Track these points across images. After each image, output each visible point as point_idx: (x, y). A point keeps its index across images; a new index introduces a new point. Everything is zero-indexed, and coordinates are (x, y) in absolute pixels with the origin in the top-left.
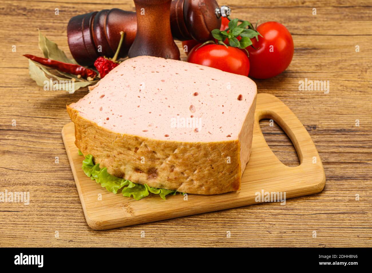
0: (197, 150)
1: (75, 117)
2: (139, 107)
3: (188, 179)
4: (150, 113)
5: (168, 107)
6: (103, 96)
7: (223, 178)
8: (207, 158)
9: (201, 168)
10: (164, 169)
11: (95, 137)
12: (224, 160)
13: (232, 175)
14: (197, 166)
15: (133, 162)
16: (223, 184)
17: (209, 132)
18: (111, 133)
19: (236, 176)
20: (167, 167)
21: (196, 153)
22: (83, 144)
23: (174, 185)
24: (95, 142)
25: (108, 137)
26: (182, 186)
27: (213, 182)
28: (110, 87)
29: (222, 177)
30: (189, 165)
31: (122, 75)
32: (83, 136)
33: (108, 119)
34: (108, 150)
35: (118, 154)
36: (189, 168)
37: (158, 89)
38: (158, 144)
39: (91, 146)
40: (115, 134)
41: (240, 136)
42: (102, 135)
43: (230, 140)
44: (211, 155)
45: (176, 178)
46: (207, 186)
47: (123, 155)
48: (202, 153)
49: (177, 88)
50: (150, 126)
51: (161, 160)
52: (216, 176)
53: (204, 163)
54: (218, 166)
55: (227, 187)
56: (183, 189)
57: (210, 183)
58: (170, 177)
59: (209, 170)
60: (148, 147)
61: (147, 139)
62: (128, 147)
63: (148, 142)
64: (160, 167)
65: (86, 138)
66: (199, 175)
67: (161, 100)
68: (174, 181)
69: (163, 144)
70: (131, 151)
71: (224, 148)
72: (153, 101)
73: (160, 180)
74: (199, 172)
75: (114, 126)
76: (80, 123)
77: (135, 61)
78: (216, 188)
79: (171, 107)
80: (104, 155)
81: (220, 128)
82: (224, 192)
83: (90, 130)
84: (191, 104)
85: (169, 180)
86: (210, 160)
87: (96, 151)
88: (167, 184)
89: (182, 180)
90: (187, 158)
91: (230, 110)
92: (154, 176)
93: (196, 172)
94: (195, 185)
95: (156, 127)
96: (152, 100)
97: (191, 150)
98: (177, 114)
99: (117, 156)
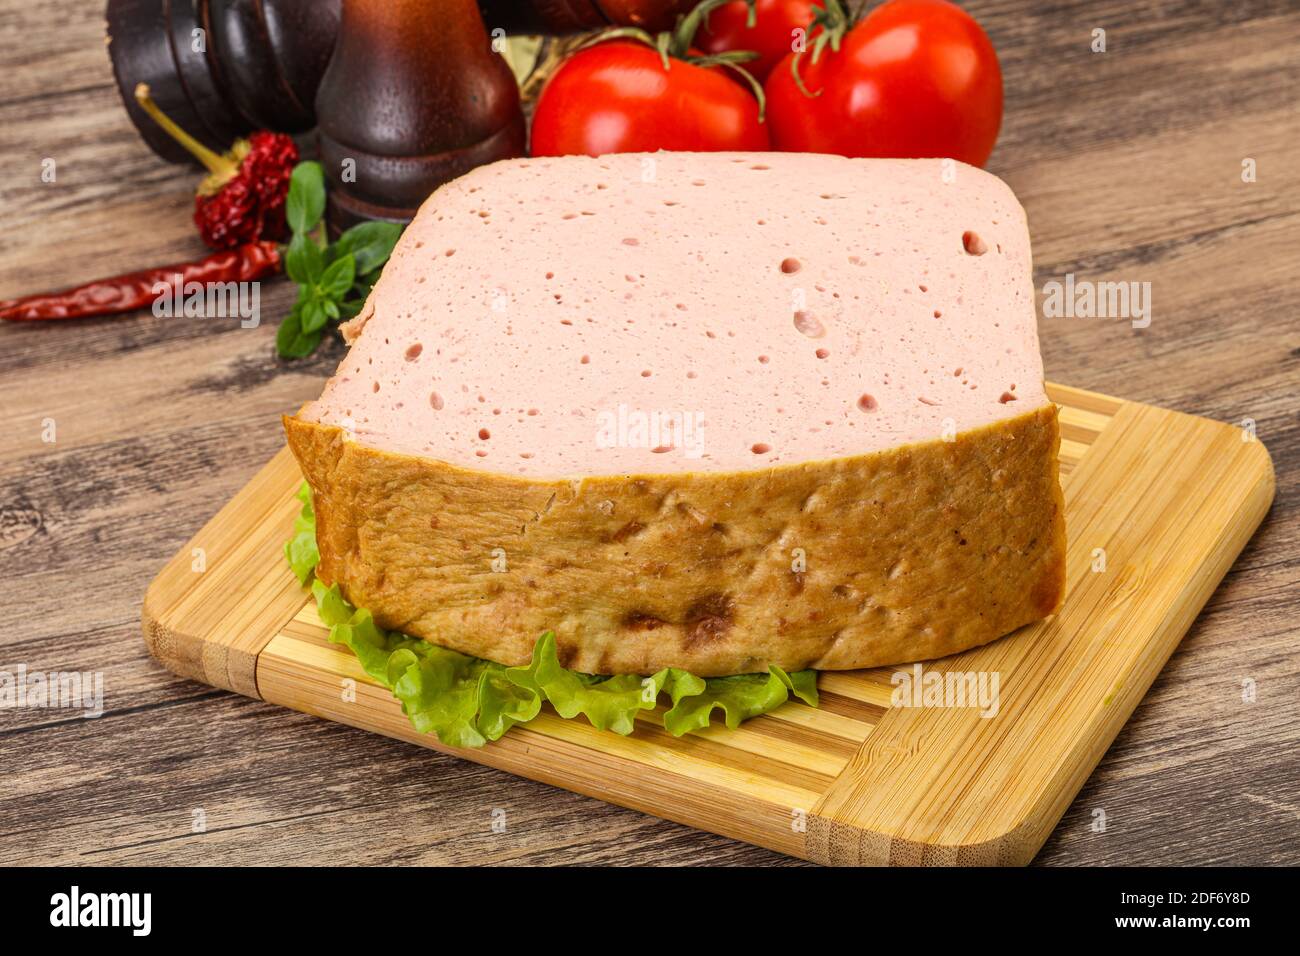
0: (897, 480)
1: (331, 459)
2: (585, 361)
3: (866, 611)
4: (646, 374)
5: (706, 338)
6: (414, 352)
7: (1003, 573)
8: (940, 506)
9: (916, 553)
10: (761, 591)
11: (434, 525)
12: (1005, 500)
13: (1033, 553)
15: (621, 590)
16: (1001, 601)
17: (922, 401)
18: (525, 485)
19: (1047, 556)
20: (774, 578)
21: (897, 494)
22: (361, 567)
23: (808, 646)
24: (433, 545)
25: (510, 507)
26: (839, 643)
27: (966, 598)
28: (424, 308)
29: (999, 573)
30: (870, 550)
31: (450, 254)
32: (365, 533)
33: (484, 435)
35: (550, 572)
36: (873, 563)
37: (629, 279)
38: (738, 486)
39: (406, 567)
40: (546, 485)
42: (475, 505)
44: (952, 487)
45: (814, 617)
46: (944, 620)
47: (572, 572)
48: (921, 485)
49: (700, 259)
51: (745, 557)
52: (977, 570)
53: (927, 529)
54: (983, 530)
55: (1016, 610)
56: (847, 655)
57: (955, 606)
58: (791, 618)
59: (949, 553)
60: (690, 511)
62: (604, 531)
63: (693, 490)
64: (745, 587)
65: (386, 539)
66: (911, 583)
67: (662, 315)
68: (807, 632)
69: (757, 487)
71: (1004, 450)
72: (630, 327)
73: (742, 641)
74: (913, 568)
75: (526, 457)
76: (363, 479)
77: (473, 191)
78: (977, 621)
79: (720, 333)
80: (476, 592)
81: (958, 374)
82: (1006, 631)
83: (409, 499)
84: (794, 309)
85: (786, 629)
86: (951, 510)
88: (775, 649)
89: (841, 620)
90: (862, 522)
91: (960, 299)
92: (712, 631)
93: (897, 572)
94: (892, 630)
96: (625, 324)
97: (875, 486)
98: (756, 357)
99: (542, 580)
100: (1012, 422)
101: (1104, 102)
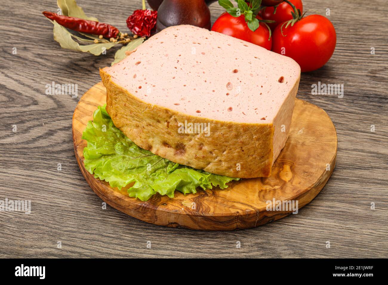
0: (228, 130)
1: (107, 82)
2: (174, 78)
3: (217, 160)
4: (185, 86)
5: (204, 82)
6: (139, 63)
7: (253, 162)
8: (238, 140)
9: (230, 149)
10: (192, 146)
11: (125, 105)
12: (256, 144)
13: (262, 160)
14: (227, 146)
15: (161, 135)
16: (252, 168)
17: (243, 113)
18: (141, 102)
19: (266, 161)
20: (196, 144)
21: (227, 133)
22: (113, 111)
23: (201, 164)
24: (125, 110)
25: (138, 106)
26: (209, 166)
27: (242, 165)
28: (147, 54)
29: (252, 161)
30: (219, 145)
31: (162, 43)
32: (113, 102)
33: (140, 88)
34: (138, 120)
35: (147, 126)
36: (218, 148)
37: (197, 62)
38: (189, 119)
39: (121, 114)
40: (145, 104)
41: (275, 120)
42: (132, 103)
43: (264, 123)
44: (242, 136)
45: (203, 157)
47: (152, 127)
48: (234, 133)
49: (216, 63)
50: (182, 99)
51: (190, 137)
52: (246, 159)
53: (234, 144)
54: (249, 149)
55: (256, 172)
56: (211, 169)
58: (198, 155)
59: (239, 152)
60: (178, 121)
61: (178, 113)
62: (158, 119)
63: (178, 116)
64: (188, 144)
65: (117, 105)
66: (228, 156)
67: (198, 73)
68: (201, 160)
69: (193, 120)
70: (160, 124)
71: (257, 131)
72: (189, 73)
73: (187, 157)
75: (146, 96)
76: (111, 89)
77: (177, 30)
78: (245, 172)
79: (208, 82)
80: (133, 125)
81: (255, 109)
82: (253, 177)
83: (120, 97)
84: (229, 81)
85: (196, 158)
86: (241, 142)
87: (126, 120)
88: (194, 162)
89: (210, 160)
90: (217, 137)
91: (269, 92)
92: (181, 153)
93: (225, 153)
94: (223, 167)
95: (189, 102)
96: (188, 73)
97: (222, 129)
98: (212, 90)
99: (146, 127)
100: (260, 125)
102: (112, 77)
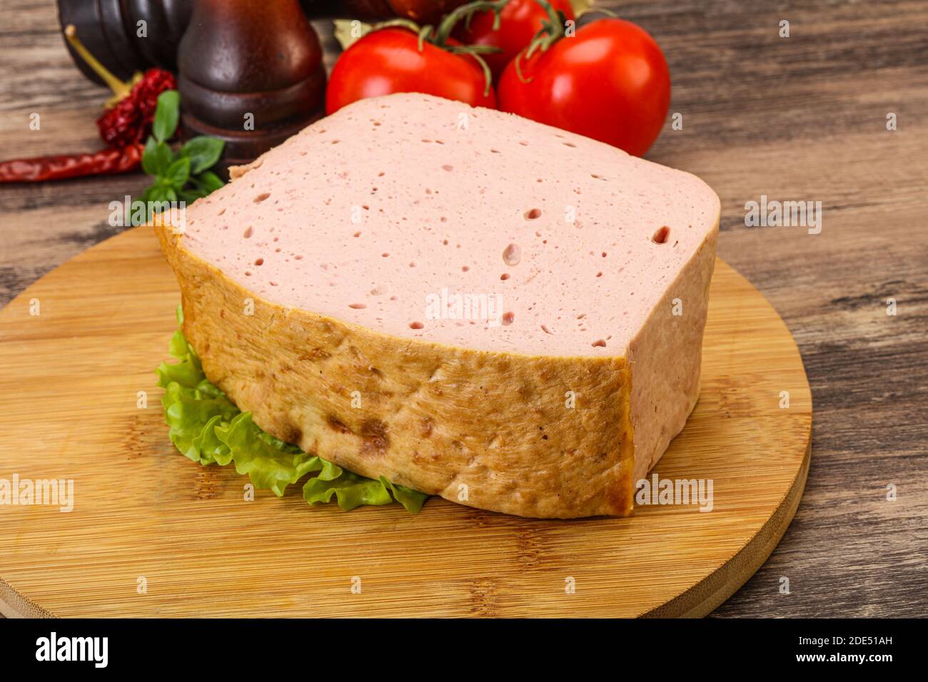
0: (498, 376)
1: (171, 251)
2: (357, 235)
3: (473, 466)
4: (385, 255)
5: (442, 244)
6: (263, 198)
7: (577, 470)
8: (530, 405)
9: (510, 434)
10: (404, 427)
11: (222, 314)
13: (603, 463)
14: (498, 425)
15: (321, 397)
16: (576, 489)
17: (544, 328)
18: (258, 302)
19: (616, 468)
20: (413, 421)
21: (497, 387)
22: (199, 334)
23: (433, 478)
24: (225, 330)
25: (252, 315)
26: (455, 484)
27: (546, 480)
28: (290, 171)
29: (573, 468)
30: (475, 421)
31: (335, 142)
32: (196, 310)
33: (259, 263)
34: (259, 356)
35: (282, 371)
36: (475, 431)
37: (428, 192)
38: (388, 347)
39: (216, 342)
40: (269, 306)
41: (634, 347)
42: (237, 309)
43: (601, 358)
44: (540, 395)
45: (437, 458)
46: (528, 490)
47: (294, 376)
48: (515, 386)
49: (482, 192)
50: (374, 292)
51: (395, 399)
52: (555, 461)
53: (518, 418)
54: (562, 433)
55: (588, 502)
57: (536, 482)
58: (421, 453)
59: (534, 442)
60: (359, 354)
61: (357, 330)
63: (360, 339)
64: (394, 420)
65: (205, 317)
66: (504, 455)
67: (427, 221)
68: (432, 467)
69: (400, 350)
70: (312, 364)
71: (581, 379)
72: (402, 222)
73: (393, 460)
74: (505, 444)
75: (272, 284)
76: (184, 270)
77: (383, 107)
78: (555, 499)
79: (452, 244)
80: (250, 372)
81: (580, 318)
82: (582, 514)
83: (208, 293)
84: (512, 242)
85: (417, 460)
86: (538, 411)
87: (230, 358)
88: (412, 472)
89: (455, 465)
90: (471, 399)
91: (622, 269)
92: (378, 447)
93: (495, 444)
94: (491, 485)
95: (393, 299)
96: (400, 220)
97: (482, 375)
98: (461, 266)
99: (279, 375)
100: (589, 360)
101: (762, 114)
102: (184, 237)
